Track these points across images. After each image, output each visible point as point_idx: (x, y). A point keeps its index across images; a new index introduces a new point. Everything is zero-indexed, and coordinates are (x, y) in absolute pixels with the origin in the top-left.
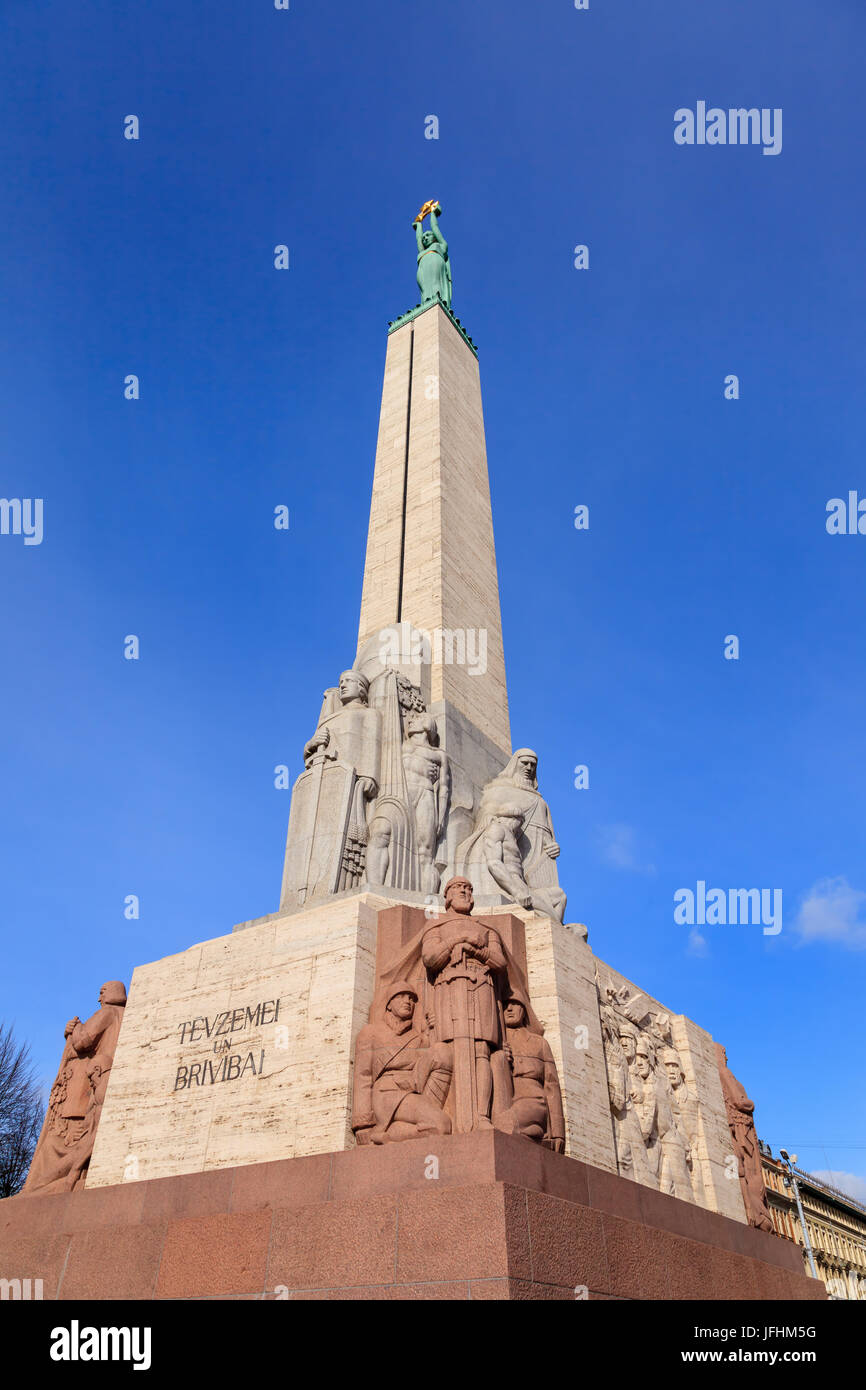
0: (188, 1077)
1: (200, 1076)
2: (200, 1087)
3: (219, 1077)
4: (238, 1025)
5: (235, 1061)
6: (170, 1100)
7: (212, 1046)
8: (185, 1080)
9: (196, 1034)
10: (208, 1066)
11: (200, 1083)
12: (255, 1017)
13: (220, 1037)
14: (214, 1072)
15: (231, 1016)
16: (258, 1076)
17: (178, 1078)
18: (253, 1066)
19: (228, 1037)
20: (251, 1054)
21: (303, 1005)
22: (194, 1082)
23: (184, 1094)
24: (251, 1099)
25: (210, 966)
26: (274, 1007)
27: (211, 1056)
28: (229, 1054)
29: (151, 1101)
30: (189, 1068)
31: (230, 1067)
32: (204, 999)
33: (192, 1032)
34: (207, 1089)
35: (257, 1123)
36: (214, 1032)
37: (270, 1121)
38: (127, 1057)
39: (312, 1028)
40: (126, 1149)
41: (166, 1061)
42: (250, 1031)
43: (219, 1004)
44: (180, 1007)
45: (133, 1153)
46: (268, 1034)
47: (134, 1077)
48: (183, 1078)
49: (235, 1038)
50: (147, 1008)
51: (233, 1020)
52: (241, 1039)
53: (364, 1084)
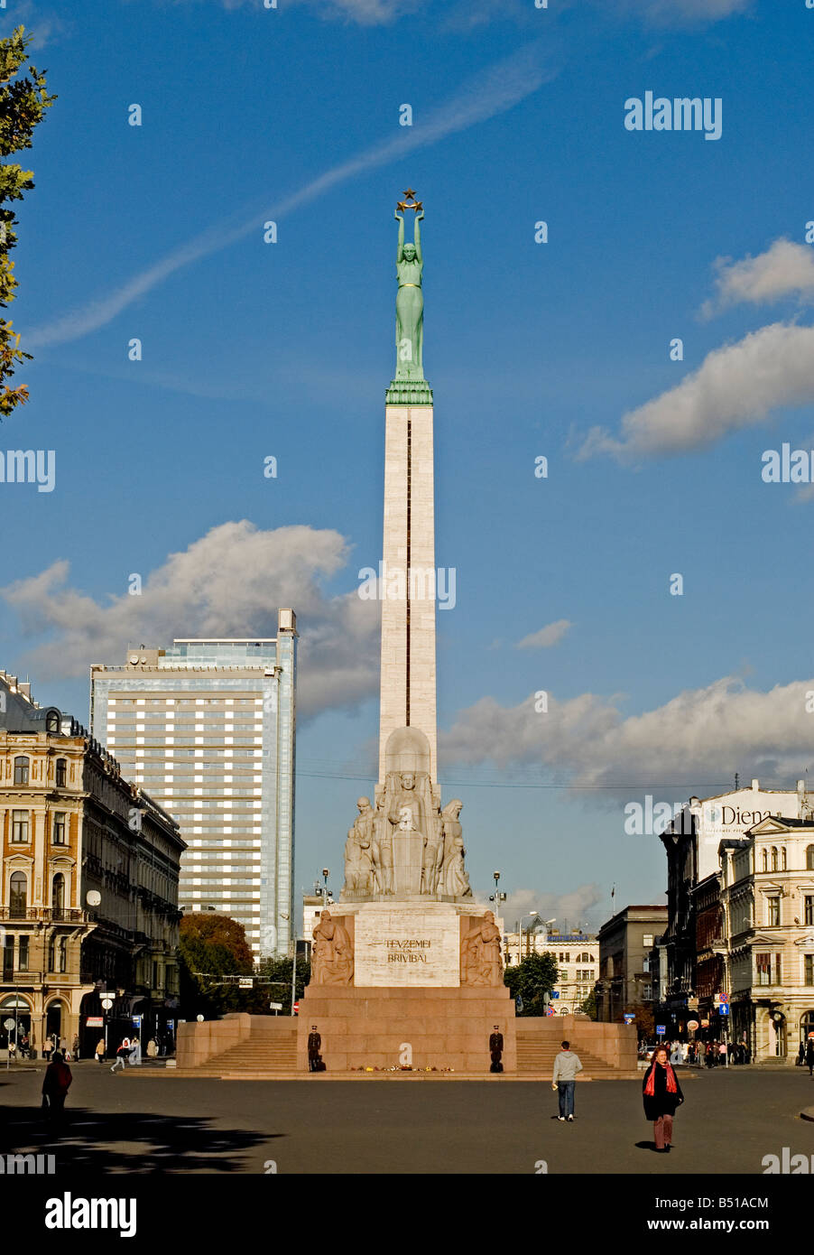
0: (394, 958)
3: (408, 960)
4: (412, 946)
5: (414, 957)
6: (387, 964)
7: (403, 950)
9: (394, 945)
10: (402, 956)
11: (400, 960)
12: (420, 945)
13: (405, 948)
14: (406, 959)
15: (409, 942)
16: (424, 963)
17: (389, 958)
18: (422, 959)
19: (409, 949)
20: (420, 956)
21: (439, 944)
22: (397, 960)
23: (393, 963)
24: (423, 968)
26: (427, 943)
27: (403, 953)
28: (411, 954)
29: (377, 963)
30: (394, 955)
31: (412, 958)
32: (394, 934)
33: (392, 944)
34: (403, 963)
35: (426, 976)
36: (402, 946)
37: (431, 976)
38: (361, 947)
39: (444, 951)
40: (370, 976)
41: (382, 952)
42: (419, 948)
43: (402, 937)
44: (384, 935)
45: (375, 978)
46: (427, 950)
47: (367, 955)
48: (392, 958)
49: (412, 949)
50: (367, 932)
51: (411, 944)
52: (416, 950)
53: (463, 970)
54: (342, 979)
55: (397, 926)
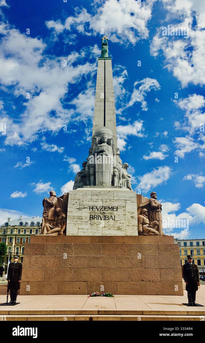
0: (93, 217)
1: (97, 218)
2: (98, 220)
3: (103, 219)
4: (106, 209)
5: (107, 217)
6: (89, 221)
7: (99, 212)
8: (93, 218)
9: (94, 209)
10: (99, 216)
11: (97, 219)
12: (111, 209)
13: (101, 211)
14: (101, 218)
15: (104, 207)
16: (114, 220)
17: (90, 217)
18: (112, 218)
19: (104, 211)
20: (111, 216)
21: (124, 209)
22: (95, 219)
23: (93, 221)
24: (113, 224)
25: (95, 195)
26: (116, 208)
27: (100, 214)
28: (105, 215)
29: (82, 220)
30: (93, 216)
31: (106, 217)
32: (94, 202)
33: (92, 208)
34: (100, 220)
35: (115, 229)
36: (99, 210)
37: (119, 229)
38: (72, 210)
39: (127, 214)
40: (77, 229)
41: (86, 213)
42: (110, 211)
43: (100, 204)
44: (87, 203)
45: (80, 230)
46: (115, 213)
47: (76, 215)
48: (92, 218)
49: (106, 212)
50: (77, 201)
51: (105, 208)
52: (108, 213)
53: (141, 225)
54: (58, 231)
55: (96, 197)
